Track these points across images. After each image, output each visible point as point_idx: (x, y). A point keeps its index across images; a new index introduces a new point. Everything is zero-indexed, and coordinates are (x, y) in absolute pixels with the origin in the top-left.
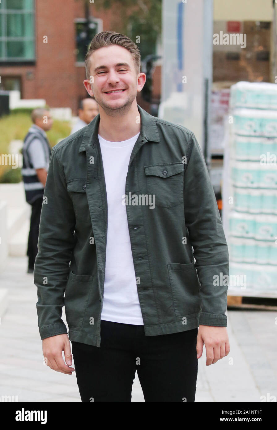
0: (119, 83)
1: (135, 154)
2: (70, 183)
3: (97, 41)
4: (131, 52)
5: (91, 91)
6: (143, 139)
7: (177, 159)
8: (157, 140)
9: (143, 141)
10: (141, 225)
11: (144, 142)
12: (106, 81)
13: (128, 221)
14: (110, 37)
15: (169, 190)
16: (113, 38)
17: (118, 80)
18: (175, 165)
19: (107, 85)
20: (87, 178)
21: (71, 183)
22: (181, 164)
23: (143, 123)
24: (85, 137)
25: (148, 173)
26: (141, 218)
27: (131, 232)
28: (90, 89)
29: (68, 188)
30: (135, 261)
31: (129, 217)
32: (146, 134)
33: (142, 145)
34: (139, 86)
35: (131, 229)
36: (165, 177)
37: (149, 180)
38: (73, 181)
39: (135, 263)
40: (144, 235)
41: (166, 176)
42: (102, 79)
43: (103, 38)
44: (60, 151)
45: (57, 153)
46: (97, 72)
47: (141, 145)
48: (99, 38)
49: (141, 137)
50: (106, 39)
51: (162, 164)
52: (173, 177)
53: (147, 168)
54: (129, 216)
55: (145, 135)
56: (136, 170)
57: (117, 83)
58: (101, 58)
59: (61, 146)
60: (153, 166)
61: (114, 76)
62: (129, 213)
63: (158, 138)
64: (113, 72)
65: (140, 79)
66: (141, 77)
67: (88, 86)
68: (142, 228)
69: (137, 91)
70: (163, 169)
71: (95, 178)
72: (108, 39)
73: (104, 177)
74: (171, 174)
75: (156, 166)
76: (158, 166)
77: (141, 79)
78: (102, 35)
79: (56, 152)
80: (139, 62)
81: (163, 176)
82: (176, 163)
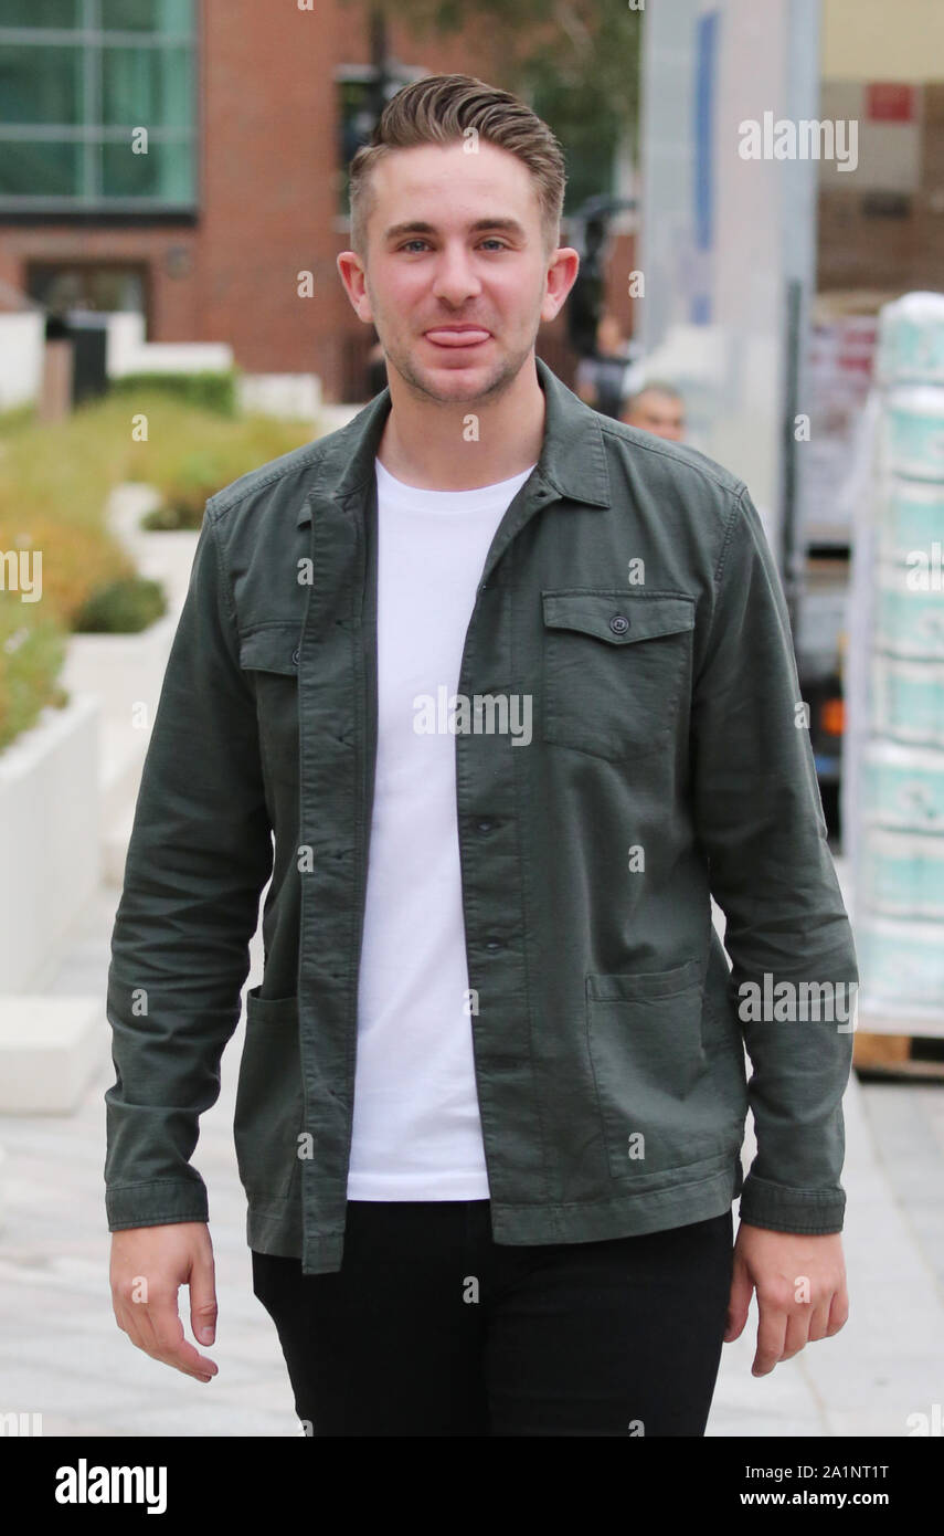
0: (478, 300)
1: (507, 540)
2: (249, 634)
3: (406, 114)
4: (534, 169)
5: (363, 299)
6: (545, 489)
7: (671, 579)
8: (598, 499)
9: (542, 494)
10: (507, 818)
11: (545, 500)
12: (429, 288)
13: (459, 796)
14: (457, 108)
15: (625, 692)
16: (468, 112)
17: (475, 288)
18: (663, 604)
19: (430, 304)
20: (309, 620)
21: (253, 637)
22: (684, 603)
23: (553, 429)
24: (326, 467)
25: (553, 618)
26: (510, 791)
27: (468, 840)
28: (363, 292)
29: (242, 657)
30: (473, 952)
31: (465, 782)
32: (558, 471)
33: (539, 507)
34: (551, 297)
35: (465, 828)
36: (617, 640)
37: (555, 645)
38: (259, 630)
39: (473, 960)
40: (516, 858)
41: (621, 638)
42: (413, 274)
43: (432, 109)
44: (230, 514)
45: (217, 520)
46: (397, 240)
47: (533, 508)
48: (416, 107)
49: (537, 479)
50: (440, 111)
51: (613, 592)
52: (646, 647)
53: (553, 600)
54: (463, 779)
55: (553, 475)
56: (507, 603)
57: (471, 298)
58: (416, 190)
59: (235, 497)
60: (576, 594)
61: (460, 271)
62: (464, 765)
63: (605, 492)
64: (456, 251)
65: (556, 270)
66: (558, 264)
67: (355, 277)
68: (509, 828)
69: (542, 317)
70: (615, 609)
71: (339, 623)
72: (451, 114)
73: (374, 623)
74: (642, 632)
75: (589, 594)
76: (594, 595)
77: (561, 273)
78: (428, 92)
79: (214, 518)
80: (556, 207)
81: (608, 636)
82: (668, 594)
